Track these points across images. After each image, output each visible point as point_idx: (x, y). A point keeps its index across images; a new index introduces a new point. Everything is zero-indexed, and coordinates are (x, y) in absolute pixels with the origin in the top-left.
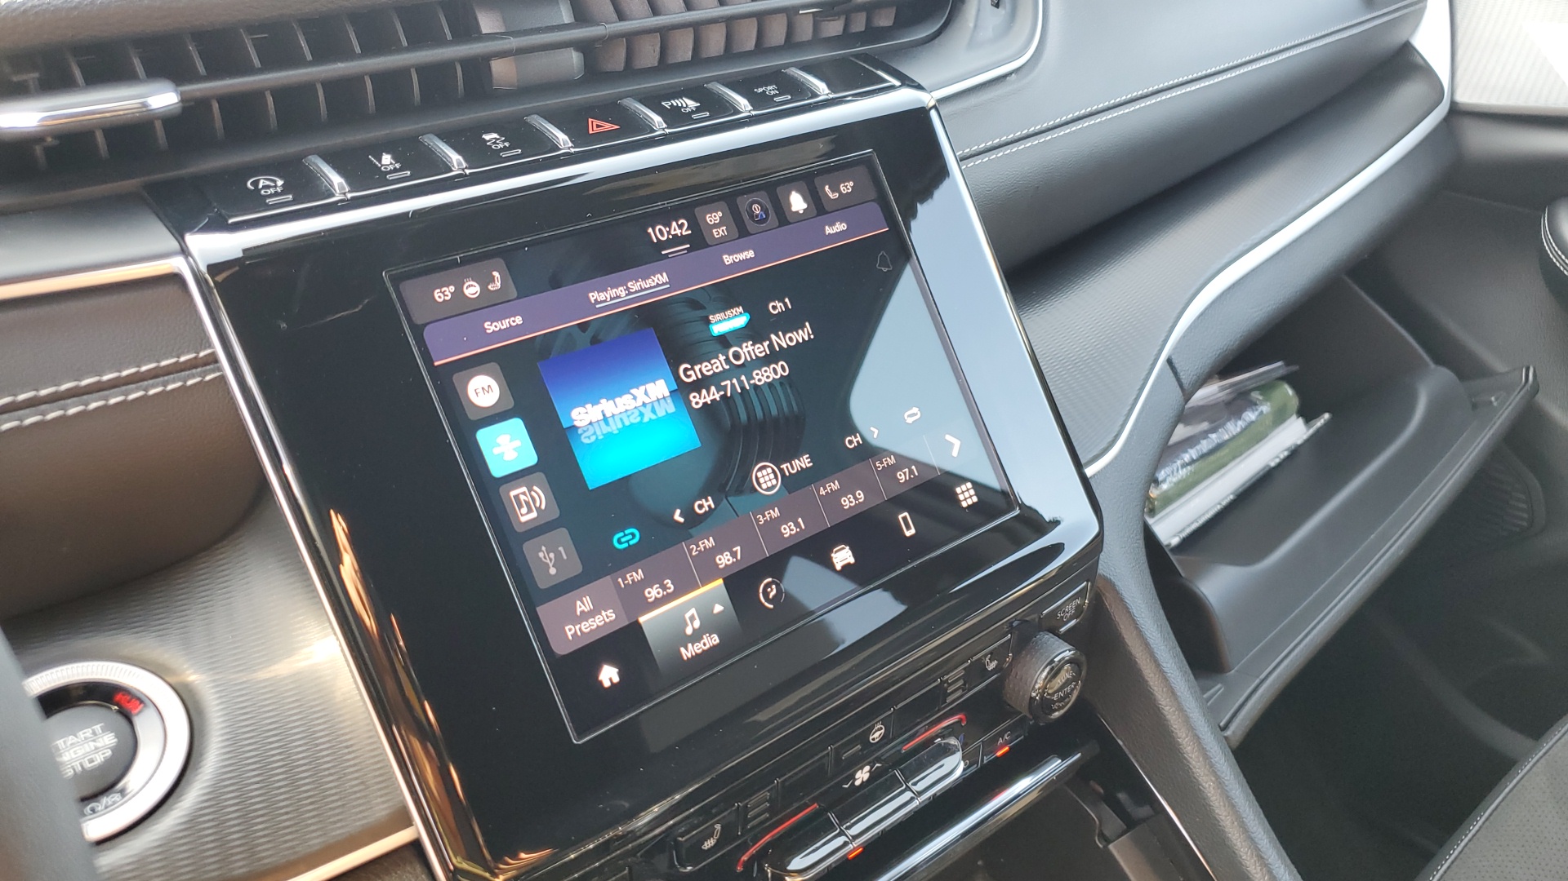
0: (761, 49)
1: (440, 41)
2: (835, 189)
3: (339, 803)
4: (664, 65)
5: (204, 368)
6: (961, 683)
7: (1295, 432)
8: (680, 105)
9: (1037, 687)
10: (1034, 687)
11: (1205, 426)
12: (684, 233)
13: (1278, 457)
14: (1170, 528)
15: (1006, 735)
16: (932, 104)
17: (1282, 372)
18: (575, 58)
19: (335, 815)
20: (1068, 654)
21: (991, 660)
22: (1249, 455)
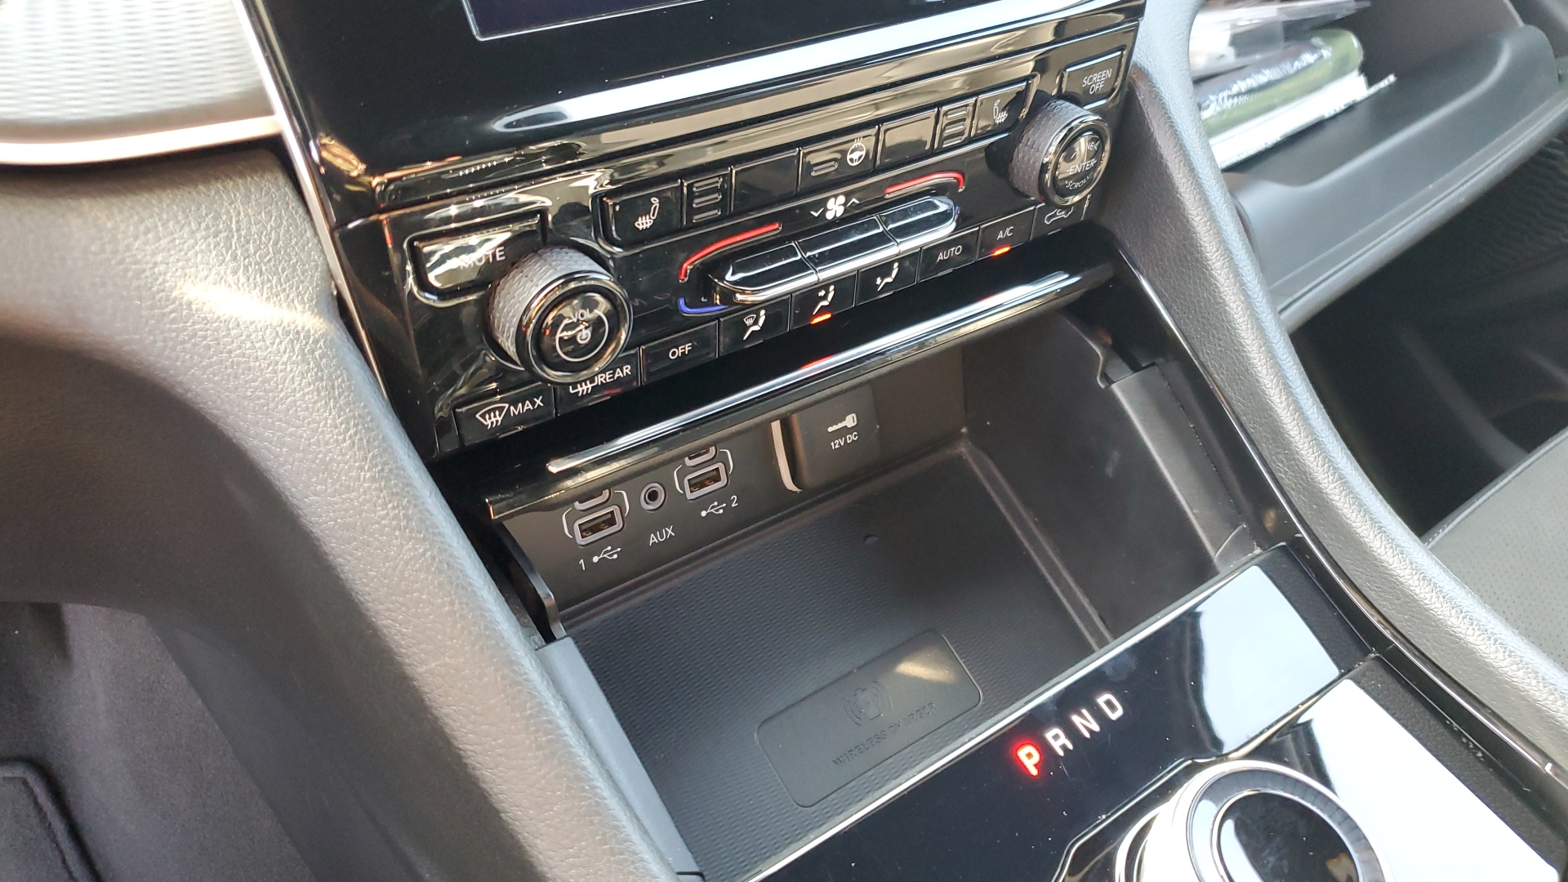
9: (1051, 151)
15: (1008, 230)
17: (1351, 6)
20: (1090, 119)
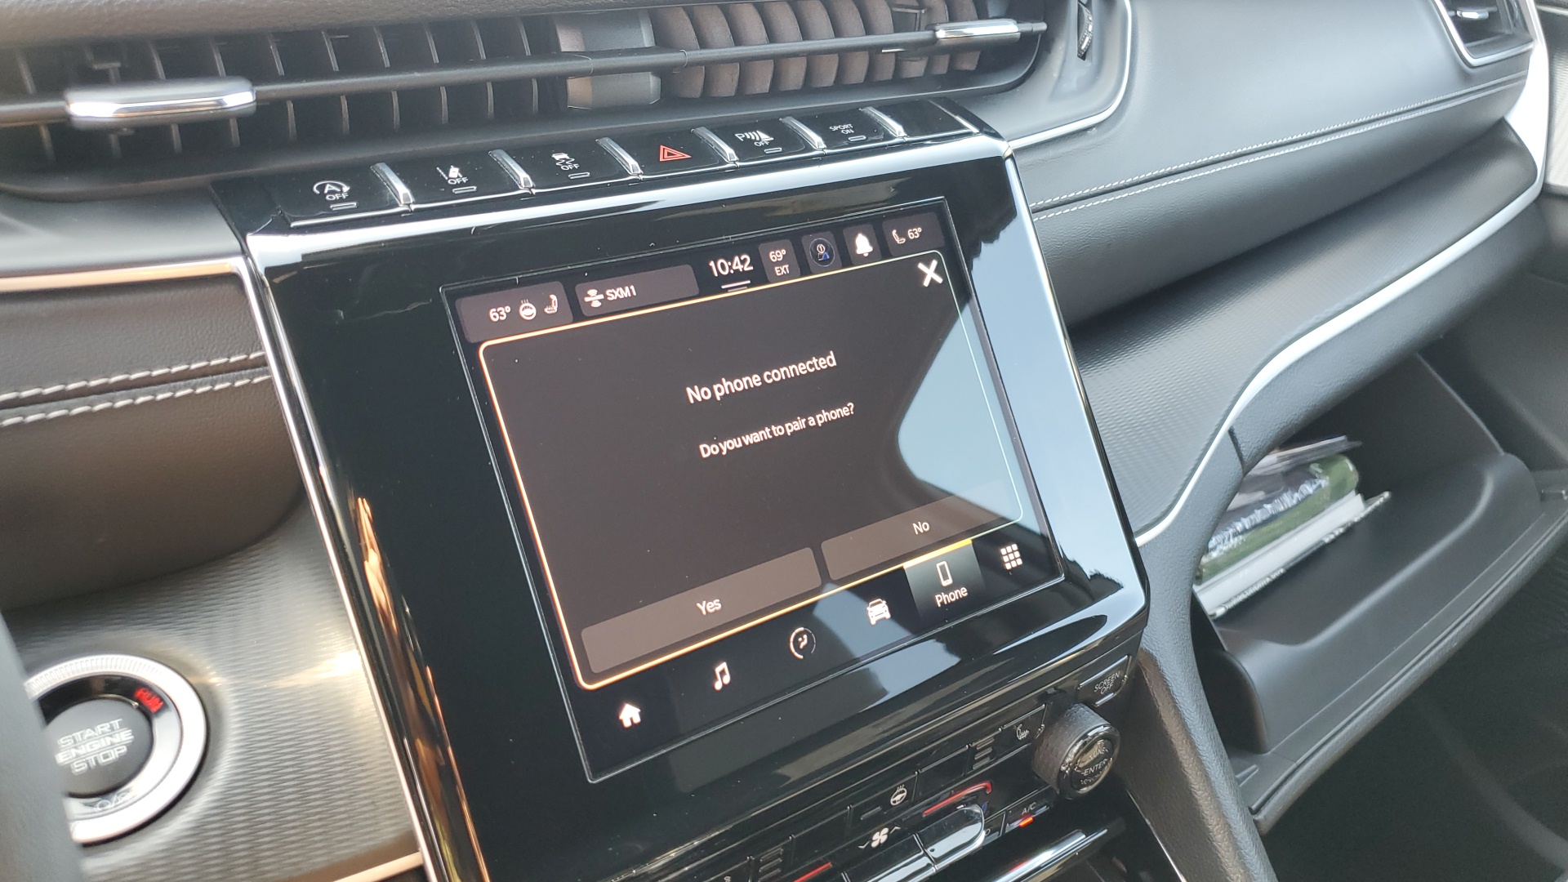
0: (840, 85)
1: (519, 57)
2: (902, 234)
3: (348, 822)
4: (742, 96)
5: (253, 370)
6: (989, 750)
7: (1352, 509)
8: (753, 138)
9: (1067, 761)
10: (1064, 760)
11: (1260, 495)
12: (746, 269)
13: (1332, 533)
14: (1216, 598)
15: (1031, 806)
16: (1008, 153)
17: (1344, 447)
18: (652, 83)
19: (342, 834)
20: (1102, 730)
21: (1023, 730)
22: (1302, 530)
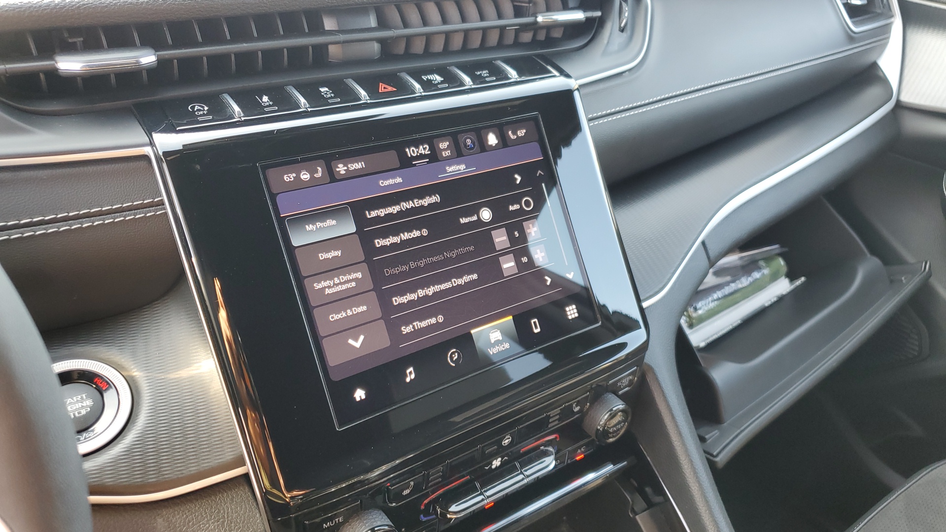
0: (483, 48)
1: (302, 34)
2: (514, 133)
3: (208, 450)
4: (427, 53)
5: (156, 208)
6: (557, 417)
7: (783, 286)
8: (432, 79)
9: (601, 423)
10: (599, 423)
11: (728, 278)
12: (426, 153)
13: (770, 300)
14: (698, 338)
15: (582, 449)
16: (577, 87)
17: (778, 251)
18: (376, 46)
19: (205, 456)
20: (621, 407)
21: (577, 406)
22: (753, 298)
